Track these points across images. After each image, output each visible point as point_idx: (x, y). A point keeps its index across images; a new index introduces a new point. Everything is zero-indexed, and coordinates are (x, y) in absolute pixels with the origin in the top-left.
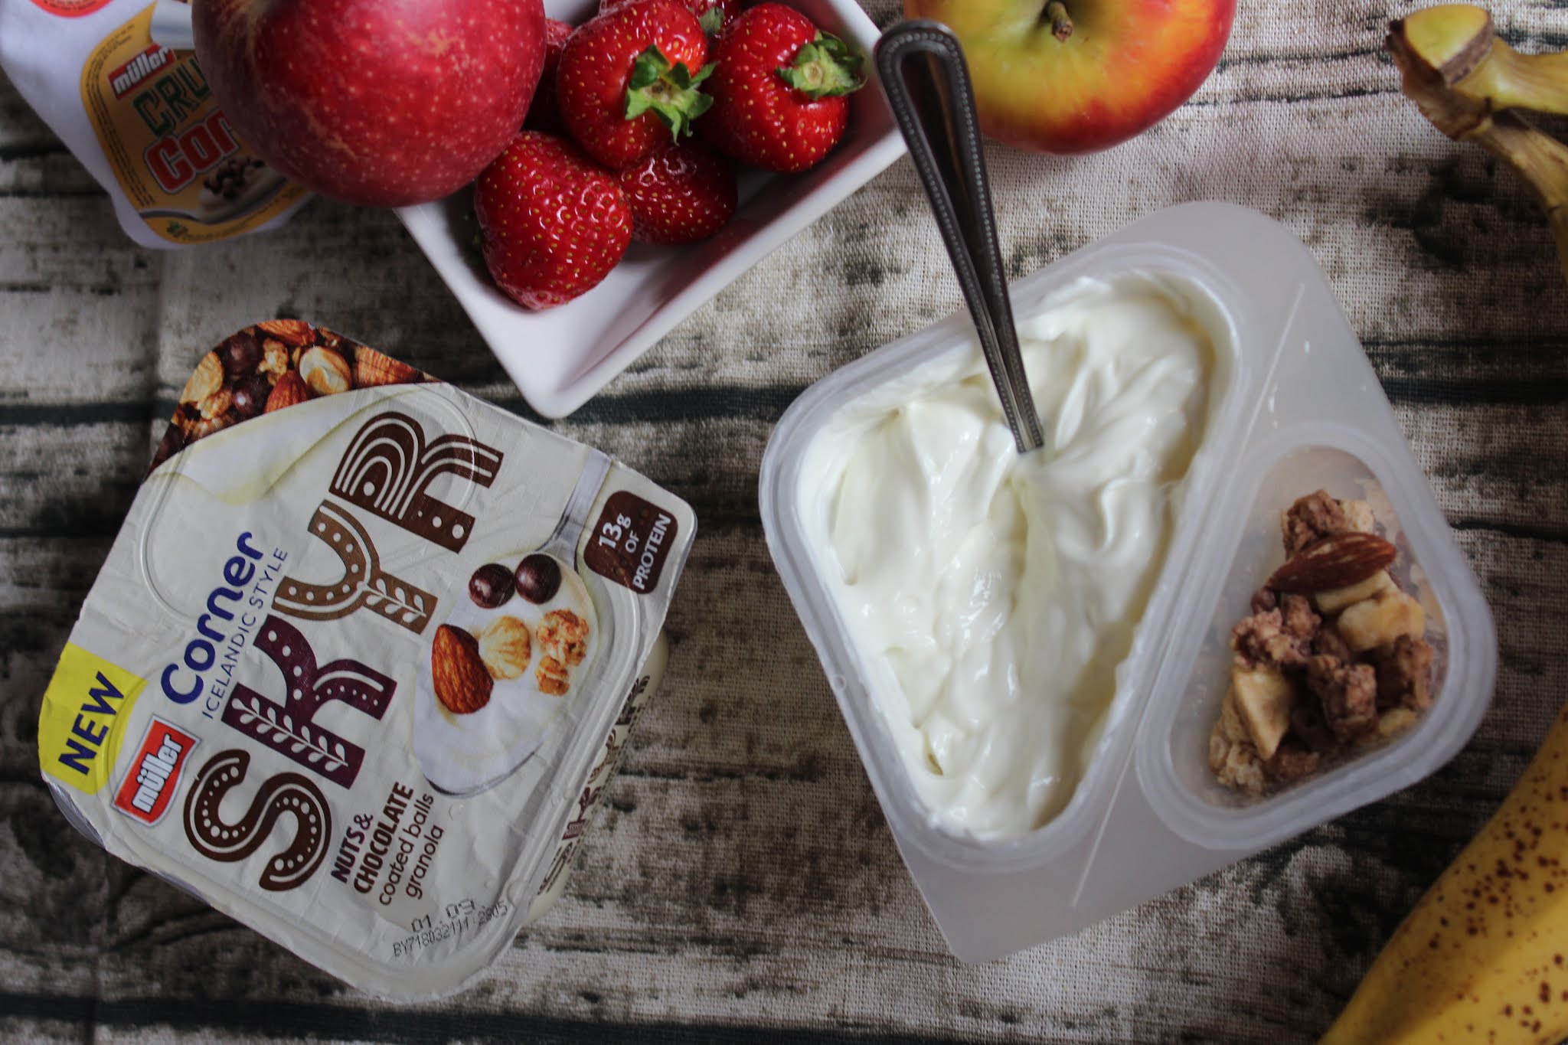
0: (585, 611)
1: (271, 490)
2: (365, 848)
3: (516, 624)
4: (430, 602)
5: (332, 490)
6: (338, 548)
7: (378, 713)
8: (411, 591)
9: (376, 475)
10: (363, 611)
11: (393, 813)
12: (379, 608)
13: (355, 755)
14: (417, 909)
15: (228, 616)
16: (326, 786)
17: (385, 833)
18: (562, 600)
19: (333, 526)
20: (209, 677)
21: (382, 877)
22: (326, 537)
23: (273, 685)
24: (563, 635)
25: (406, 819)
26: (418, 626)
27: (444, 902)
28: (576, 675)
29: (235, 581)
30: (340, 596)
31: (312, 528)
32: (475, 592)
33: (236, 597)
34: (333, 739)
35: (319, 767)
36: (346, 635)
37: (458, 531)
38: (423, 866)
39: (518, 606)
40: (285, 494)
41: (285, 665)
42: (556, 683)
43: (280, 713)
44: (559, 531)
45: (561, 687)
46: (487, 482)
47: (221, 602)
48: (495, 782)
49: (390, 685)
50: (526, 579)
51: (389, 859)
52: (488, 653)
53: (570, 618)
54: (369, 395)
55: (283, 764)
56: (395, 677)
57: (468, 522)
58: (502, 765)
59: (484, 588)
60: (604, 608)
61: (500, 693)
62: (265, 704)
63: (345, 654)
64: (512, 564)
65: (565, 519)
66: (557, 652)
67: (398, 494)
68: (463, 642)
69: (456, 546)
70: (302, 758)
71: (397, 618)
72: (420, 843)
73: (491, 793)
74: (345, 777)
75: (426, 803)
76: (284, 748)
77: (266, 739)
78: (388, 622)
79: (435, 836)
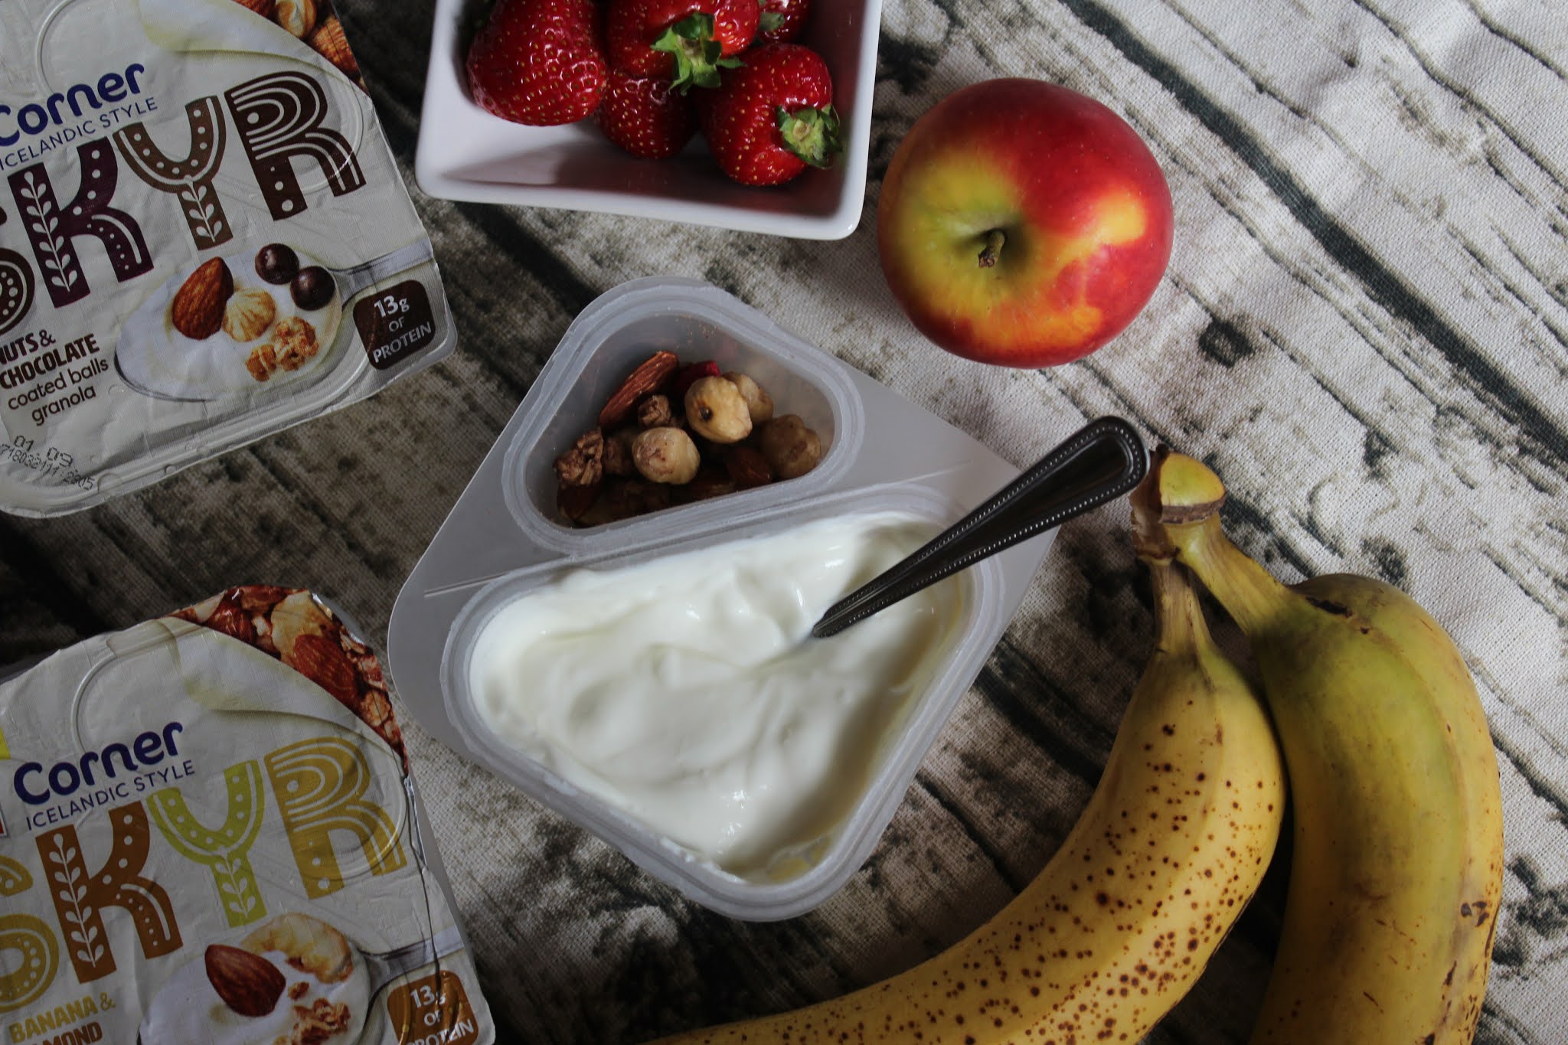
0: (325, 340)
1: (184, 53)
2: (30, 358)
3: (270, 304)
4: (226, 235)
5: (227, 95)
6: (196, 138)
7: (122, 275)
8: (219, 215)
9: (267, 114)
10: (174, 198)
11: (72, 352)
12: (187, 206)
13: (81, 289)
14: (30, 430)
15: (77, 112)
16: (41, 291)
17: (53, 360)
18: (315, 319)
19: (205, 120)
20: (25, 139)
21: (25, 387)
22: (194, 123)
23: (67, 188)
24: (295, 341)
25: (77, 365)
26: (202, 243)
27: (52, 443)
28: (280, 376)
29: (104, 92)
30: (167, 172)
31: (190, 108)
32: (262, 257)
33: (95, 104)
34: (74, 264)
35: (48, 274)
36: (147, 204)
37: (287, 206)
38: (59, 406)
39: (282, 294)
40: (192, 65)
41: (87, 183)
42: (261, 368)
43: (54, 211)
44: (356, 270)
45: (262, 375)
46: (337, 192)
47: (81, 97)
48: (160, 396)
49: (147, 265)
50: (304, 279)
51: (41, 380)
52: (234, 306)
53: (310, 335)
54: (311, 56)
55: (26, 250)
56: (156, 263)
57: (300, 205)
58: (175, 389)
59: (271, 260)
60: (338, 350)
61: (218, 340)
62: (49, 195)
63: (136, 214)
64: (304, 262)
65: (367, 266)
66: (281, 350)
67: (271, 140)
68: (222, 282)
69: (278, 214)
70: (42, 256)
71: (193, 224)
72: (72, 389)
73: (151, 401)
74: (60, 298)
75: (99, 367)
76: (35, 238)
77: (28, 221)
78: (184, 221)
79: (83, 396)
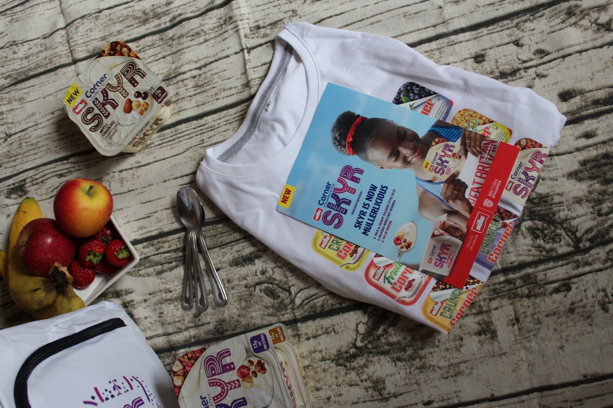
0: (149, 103)
1: (112, 68)
2: (106, 129)
3: (139, 102)
4: (128, 94)
5: (120, 71)
6: (118, 81)
7: (114, 109)
8: (126, 91)
9: (127, 71)
10: (118, 92)
11: (111, 125)
12: (120, 92)
13: (109, 114)
14: (110, 141)
15: (98, 86)
16: (103, 118)
17: (109, 128)
18: (147, 101)
19: (118, 77)
20: (93, 95)
21: (107, 135)
22: (117, 78)
23: (101, 99)
24: (145, 106)
25: (113, 127)
26: (125, 97)
27: (114, 141)
28: (145, 113)
29: (101, 81)
30: (115, 88)
31: (115, 77)
32: (135, 95)
33: (101, 83)
34: (107, 111)
35: (103, 114)
36: (114, 96)
37: (136, 84)
38: (113, 135)
39: (140, 99)
40: (114, 70)
41: (104, 97)
42: (141, 113)
43: (101, 104)
44: (150, 89)
45: (142, 114)
46: (143, 78)
47: (98, 83)
48: (128, 125)
49: (118, 105)
50: (143, 95)
51: (109, 132)
52: (133, 105)
53: (147, 104)
54: (130, 58)
55: (99, 112)
56: (119, 104)
57: (138, 83)
58: (129, 123)
59: (136, 95)
60: (152, 103)
61: (133, 112)
62: (99, 102)
63: (113, 98)
64: (142, 92)
65: (152, 88)
66: (143, 108)
67: (129, 75)
68: (130, 102)
69: (135, 86)
70: (101, 112)
71: (122, 95)
72: (114, 131)
73: (126, 127)
74: (106, 117)
75: (116, 125)
76: (99, 110)
77: (97, 107)
78: (121, 95)
79: (116, 131)
